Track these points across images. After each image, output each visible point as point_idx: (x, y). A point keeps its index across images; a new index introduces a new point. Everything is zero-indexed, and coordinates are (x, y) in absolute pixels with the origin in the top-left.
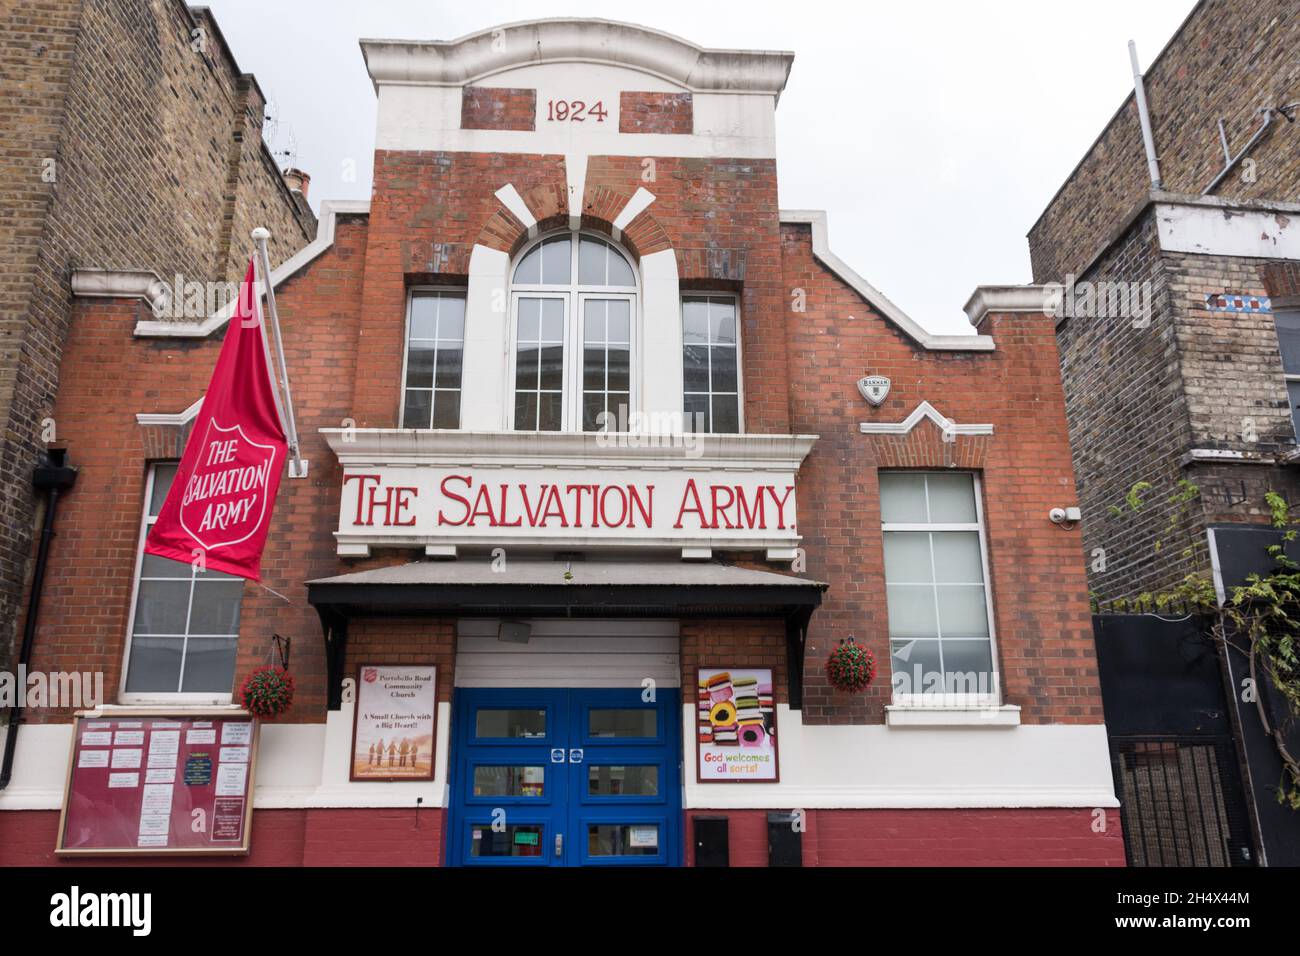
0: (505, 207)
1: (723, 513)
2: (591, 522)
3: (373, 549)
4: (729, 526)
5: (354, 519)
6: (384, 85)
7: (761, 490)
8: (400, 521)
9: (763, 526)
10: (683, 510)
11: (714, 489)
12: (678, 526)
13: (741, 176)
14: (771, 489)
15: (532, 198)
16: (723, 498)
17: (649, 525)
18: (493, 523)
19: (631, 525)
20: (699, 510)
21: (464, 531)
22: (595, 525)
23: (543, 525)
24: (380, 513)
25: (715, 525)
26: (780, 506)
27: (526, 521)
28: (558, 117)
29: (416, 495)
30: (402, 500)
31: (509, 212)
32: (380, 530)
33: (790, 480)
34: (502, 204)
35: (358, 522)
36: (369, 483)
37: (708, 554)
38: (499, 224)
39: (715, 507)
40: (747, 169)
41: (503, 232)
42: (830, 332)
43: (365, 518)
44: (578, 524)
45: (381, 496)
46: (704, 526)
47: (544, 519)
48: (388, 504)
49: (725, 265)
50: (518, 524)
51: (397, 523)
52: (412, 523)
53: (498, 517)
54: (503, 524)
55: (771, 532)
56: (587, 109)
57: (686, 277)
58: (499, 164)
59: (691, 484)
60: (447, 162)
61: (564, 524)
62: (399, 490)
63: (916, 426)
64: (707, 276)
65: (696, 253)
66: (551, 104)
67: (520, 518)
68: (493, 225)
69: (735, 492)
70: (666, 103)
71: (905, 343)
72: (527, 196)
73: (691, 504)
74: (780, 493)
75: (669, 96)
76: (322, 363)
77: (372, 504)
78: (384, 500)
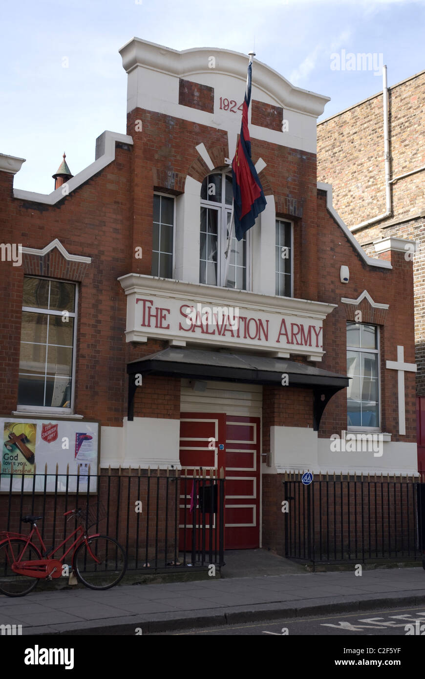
0: (200, 156)
1: (295, 337)
2: (243, 336)
3: (149, 340)
4: (298, 344)
5: (142, 323)
6: (140, 66)
7: (310, 327)
8: (163, 326)
9: (310, 345)
10: (280, 334)
11: (292, 325)
12: (278, 341)
13: (302, 160)
14: (314, 327)
15: (212, 153)
16: (296, 330)
17: (267, 340)
18: (203, 332)
19: (259, 339)
20: (286, 334)
21: (190, 334)
22: (245, 337)
23: (224, 335)
24: (153, 320)
25: (292, 343)
26: (317, 335)
27: (217, 332)
28: (224, 107)
29: (169, 313)
30: (163, 315)
31: (202, 160)
32: (154, 331)
33: (320, 324)
34: (199, 154)
35: (144, 325)
36: (148, 304)
37: (288, 356)
38: (197, 166)
39: (293, 334)
40: (304, 157)
41: (200, 171)
42: (332, 249)
43: (146, 323)
44: (238, 336)
45: (153, 312)
46: (288, 342)
47: (224, 332)
48: (156, 316)
49: (295, 208)
50: (213, 333)
51: (161, 327)
52: (168, 328)
53: (205, 330)
54: (207, 333)
55: (313, 349)
56: (238, 106)
57: (279, 211)
58: (197, 129)
59: (283, 321)
60: (172, 123)
61: (233, 336)
62: (161, 310)
63: (362, 302)
64: (287, 213)
65: (282, 198)
66: (221, 99)
67: (214, 330)
68: (195, 166)
69: (300, 327)
70: (272, 111)
71: (359, 260)
72: (210, 152)
73: (283, 331)
74: (317, 330)
75: (273, 107)
76: (111, 230)
77: (150, 316)
78: (155, 314)
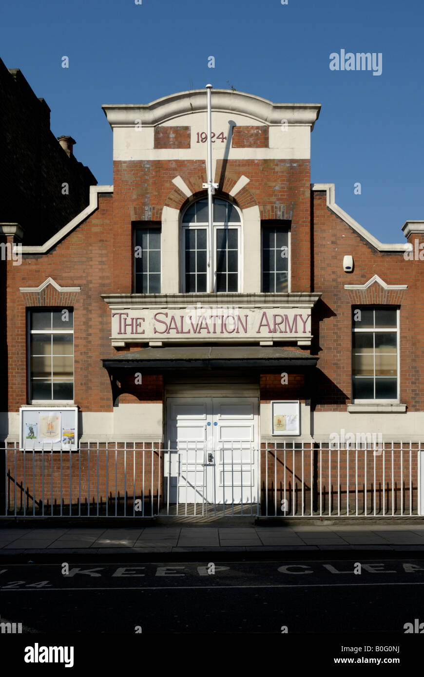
0: (177, 187)
1: (279, 326)
2: (220, 331)
3: (126, 344)
4: (281, 332)
5: (118, 331)
6: (115, 127)
7: (296, 316)
8: (138, 332)
9: (296, 332)
10: (261, 325)
11: (275, 316)
12: (259, 332)
13: (292, 168)
14: (301, 316)
15: (190, 182)
16: (279, 320)
17: (246, 332)
18: (178, 332)
19: (238, 332)
20: (268, 325)
21: (165, 335)
22: (222, 332)
23: (199, 332)
24: (129, 329)
25: (275, 332)
26: (305, 323)
27: (192, 331)
28: (202, 140)
29: (144, 321)
30: (138, 323)
31: (179, 190)
32: (130, 336)
33: (309, 312)
34: (176, 186)
35: (120, 333)
36: (123, 316)
37: (271, 343)
39: (275, 324)
40: (295, 165)
41: (177, 200)
42: (333, 243)
43: (123, 331)
44: (215, 332)
45: (129, 322)
46: (270, 332)
47: (200, 330)
48: (132, 325)
49: (283, 212)
50: (189, 332)
51: (137, 333)
52: (143, 332)
53: (180, 330)
54: (182, 332)
55: (300, 334)
56: (216, 136)
57: (264, 219)
58: (174, 165)
59: (264, 314)
60: (148, 166)
61: (209, 332)
62: (137, 319)
63: (371, 286)
64: (274, 218)
65: (269, 207)
66: (198, 134)
67: (189, 330)
68: (172, 197)
69: (284, 317)
70: (255, 131)
71: (369, 248)
72: (187, 182)
73: (264, 322)
74: (305, 317)
75: (258, 128)
76: (97, 263)
77: (126, 325)
78: (130, 323)
